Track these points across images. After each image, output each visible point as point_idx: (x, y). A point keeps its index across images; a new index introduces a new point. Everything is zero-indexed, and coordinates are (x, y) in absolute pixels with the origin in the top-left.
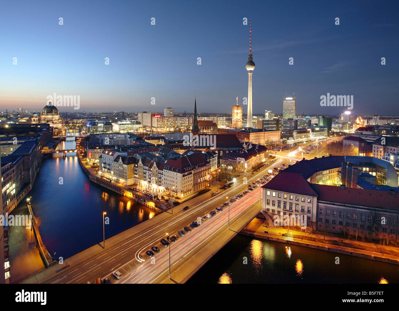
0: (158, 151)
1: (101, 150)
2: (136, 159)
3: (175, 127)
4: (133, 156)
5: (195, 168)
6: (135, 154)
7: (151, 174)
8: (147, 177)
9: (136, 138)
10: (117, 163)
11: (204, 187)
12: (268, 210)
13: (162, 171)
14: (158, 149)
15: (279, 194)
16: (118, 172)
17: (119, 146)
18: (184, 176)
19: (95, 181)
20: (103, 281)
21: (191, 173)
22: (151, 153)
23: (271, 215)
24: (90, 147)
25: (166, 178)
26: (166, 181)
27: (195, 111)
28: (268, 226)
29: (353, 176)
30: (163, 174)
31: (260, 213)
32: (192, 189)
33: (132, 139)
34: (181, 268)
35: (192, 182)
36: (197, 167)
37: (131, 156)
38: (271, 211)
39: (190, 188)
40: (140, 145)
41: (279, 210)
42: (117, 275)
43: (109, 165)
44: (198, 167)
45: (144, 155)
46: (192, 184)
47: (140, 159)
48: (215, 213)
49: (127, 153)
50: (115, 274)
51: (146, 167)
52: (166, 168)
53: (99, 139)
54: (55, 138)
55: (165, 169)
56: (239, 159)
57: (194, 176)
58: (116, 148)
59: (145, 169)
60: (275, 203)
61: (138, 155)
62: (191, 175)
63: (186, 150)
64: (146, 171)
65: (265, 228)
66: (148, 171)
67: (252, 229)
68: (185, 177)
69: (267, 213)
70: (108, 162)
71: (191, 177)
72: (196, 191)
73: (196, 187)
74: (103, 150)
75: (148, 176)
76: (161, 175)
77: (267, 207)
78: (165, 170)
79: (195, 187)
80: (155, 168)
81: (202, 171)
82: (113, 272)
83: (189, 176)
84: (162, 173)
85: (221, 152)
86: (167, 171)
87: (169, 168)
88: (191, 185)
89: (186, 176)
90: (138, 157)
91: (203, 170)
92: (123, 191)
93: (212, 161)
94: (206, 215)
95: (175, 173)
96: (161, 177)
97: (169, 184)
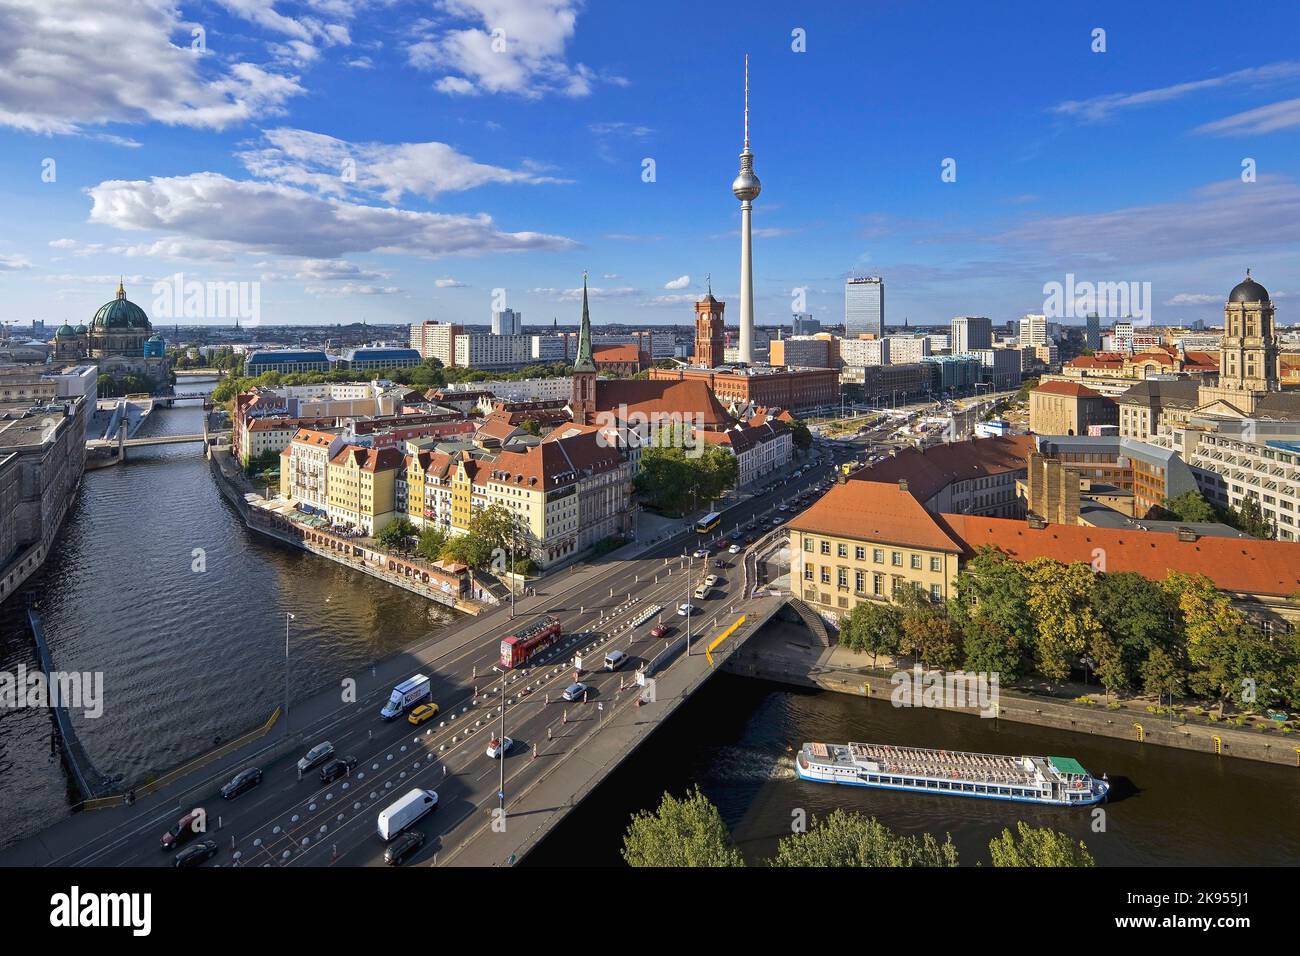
0: (472, 431)
1: (291, 432)
2: (401, 455)
4: (394, 447)
6: (399, 442)
8: (438, 508)
9: (401, 396)
10: (339, 467)
11: (614, 532)
12: (810, 595)
13: (482, 488)
14: (473, 424)
15: (839, 546)
16: (342, 496)
18: (550, 500)
22: (449, 437)
23: (819, 610)
28: (809, 645)
29: (1063, 491)
30: (486, 497)
31: (787, 606)
32: (577, 538)
33: (391, 398)
35: (576, 517)
36: (590, 472)
37: (386, 449)
38: (818, 600)
39: (568, 536)
40: (414, 416)
41: (843, 594)
43: (314, 475)
44: (594, 473)
45: (429, 443)
46: (577, 523)
47: (416, 455)
49: (373, 438)
51: (434, 477)
52: (495, 477)
53: (285, 399)
55: (491, 481)
57: (580, 500)
59: (431, 484)
60: (829, 572)
61: (409, 444)
62: (572, 497)
66: (440, 490)
68: (555, 503)
69: (805, 604)
70: (309, 467)
71: (572, 501)
72: (589, 543)
73: (587, 531)
75: (439, 503)
77: (807, 586)
78: (494, 485)
79: (584, 534)
80: (462, 479)
81: (605, 486)
83: (567, 499)
84: (482, 492)
86: (499, 486)
87: (503, 477)
88: (572, 525)
89: (557, 498)
91: (607, 482)
93: (635, 457)
95: (524, 492)
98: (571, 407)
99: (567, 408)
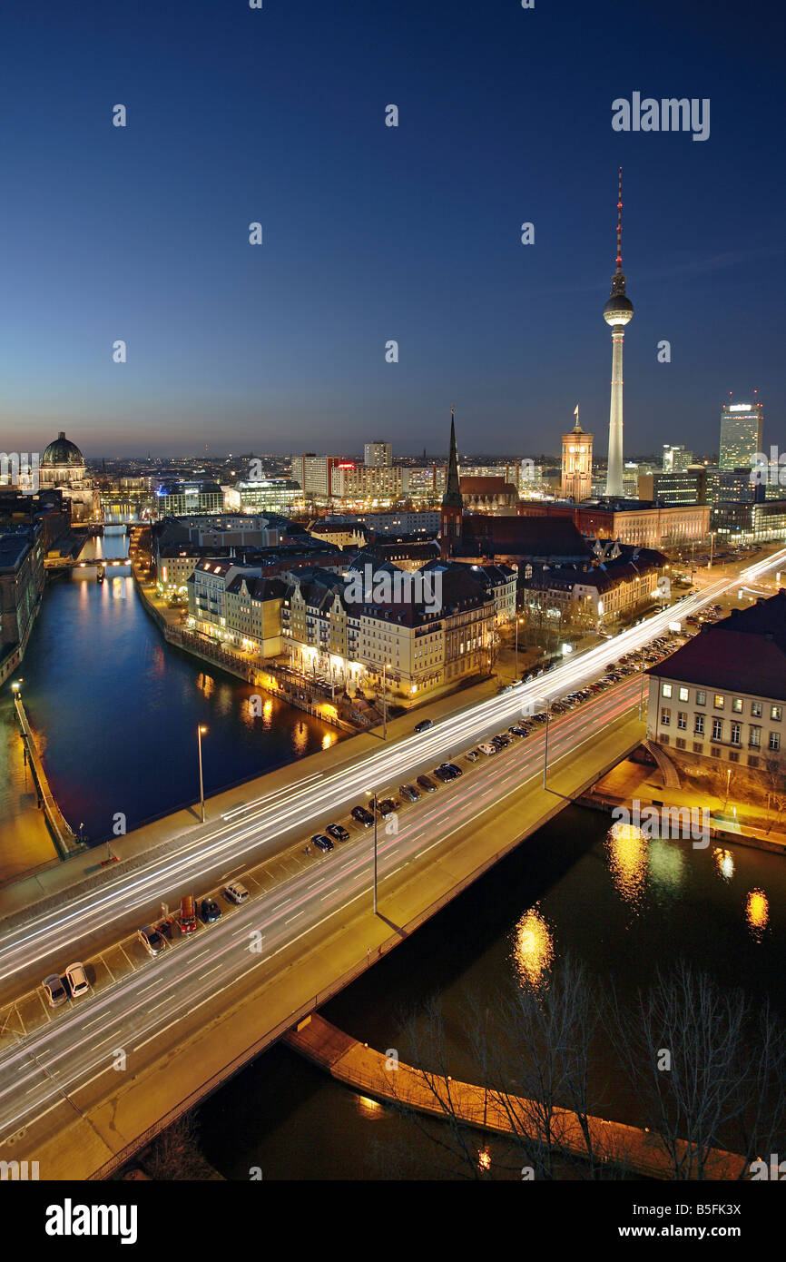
0: (347, 564)
1: (194, 559)
2: (285, 585)
3: (395, 495)
4: (279, 577)
5: (451, 613)
6: (283, 572)
7: (327, 626)
8: (317, 636)
9: (285, 528)
10: (234, 595)
11: (477, 667)
12: (665, 738)
13: (356, 621)
14: (348, 558)
15: (698, 693)
16: (237, 621)
17: (239, 550)
18: (418, 635)
19: (178, 645)
20: (200, 904)
21: (438, 628)
22: (327, 569)
23: (673, 753)
24: (164, 552)
25: (368, 638)
26: (368, 649)
27: (453, 450)
28: (662, 786)
30: (359, 629)
31: (641, 747)
32: (442, 671)
33: (277, 530)
34: (407, 886)
35: (442, 653)
36: (457, 609)
37: (271, 579)
38: (673, 744)
39: (435, 669)
40: (297, 547)
41: (699, 740)
42: (235, 892)
43: (214, 601)
44: (460, 611)
45: (309, 576)
46: (443, 658)
47: (298, 587)
48: (507, 742)
49: (260, 569)
50: (231, 889)
51: (315, 609)
52: (368, 610)
53: (188, 529)
54: (76, 528)
55: (364, 615)
56: (581, 589)
57: (446, 636)
58: (233, 555)
59: (311, 615)
60: (686, 719)
61: (291, 575)
62: (438, 633)
63: (427, 562)
64: (314, 619)
65: (653, 790)
66: (318, 620)
67: (615, 791)
68: (422, 638)
69: (660, 747)
70: (210, 593)
71: (438, 637)
72: (454, 676)
73: (453, 665)
74: (198, 559)
75: (318, 632)
76: (356, 631)
77: (663, 730)
78: (367, 619)
79: (450, 668)
80: (338, 612)
81: (470, 623)
82: (227, 885)
83: (433, 634)
84: (356, 625)
85: (529, 567)
86: (372, 620)
87: (375, 612)
88: (438, 659)
89: (424, 634)
90: (292, 579)
91: (472, 619)
92: (252, 673)
93: (499, 594)
94: (479, 746)
95: (394, 626)
96: (355, 635)
97: (377, 657)
98: (439, 541)
99: (435, 542)
